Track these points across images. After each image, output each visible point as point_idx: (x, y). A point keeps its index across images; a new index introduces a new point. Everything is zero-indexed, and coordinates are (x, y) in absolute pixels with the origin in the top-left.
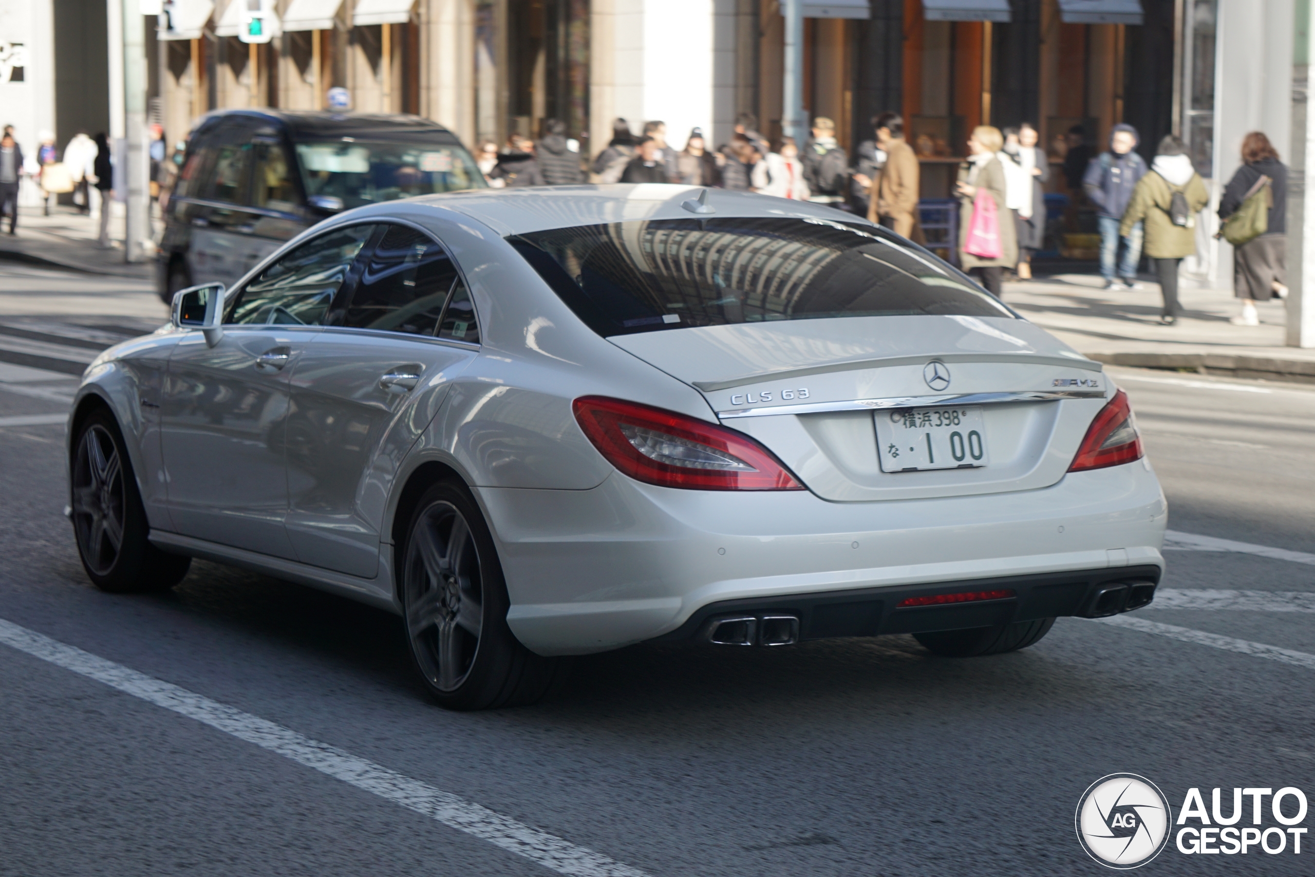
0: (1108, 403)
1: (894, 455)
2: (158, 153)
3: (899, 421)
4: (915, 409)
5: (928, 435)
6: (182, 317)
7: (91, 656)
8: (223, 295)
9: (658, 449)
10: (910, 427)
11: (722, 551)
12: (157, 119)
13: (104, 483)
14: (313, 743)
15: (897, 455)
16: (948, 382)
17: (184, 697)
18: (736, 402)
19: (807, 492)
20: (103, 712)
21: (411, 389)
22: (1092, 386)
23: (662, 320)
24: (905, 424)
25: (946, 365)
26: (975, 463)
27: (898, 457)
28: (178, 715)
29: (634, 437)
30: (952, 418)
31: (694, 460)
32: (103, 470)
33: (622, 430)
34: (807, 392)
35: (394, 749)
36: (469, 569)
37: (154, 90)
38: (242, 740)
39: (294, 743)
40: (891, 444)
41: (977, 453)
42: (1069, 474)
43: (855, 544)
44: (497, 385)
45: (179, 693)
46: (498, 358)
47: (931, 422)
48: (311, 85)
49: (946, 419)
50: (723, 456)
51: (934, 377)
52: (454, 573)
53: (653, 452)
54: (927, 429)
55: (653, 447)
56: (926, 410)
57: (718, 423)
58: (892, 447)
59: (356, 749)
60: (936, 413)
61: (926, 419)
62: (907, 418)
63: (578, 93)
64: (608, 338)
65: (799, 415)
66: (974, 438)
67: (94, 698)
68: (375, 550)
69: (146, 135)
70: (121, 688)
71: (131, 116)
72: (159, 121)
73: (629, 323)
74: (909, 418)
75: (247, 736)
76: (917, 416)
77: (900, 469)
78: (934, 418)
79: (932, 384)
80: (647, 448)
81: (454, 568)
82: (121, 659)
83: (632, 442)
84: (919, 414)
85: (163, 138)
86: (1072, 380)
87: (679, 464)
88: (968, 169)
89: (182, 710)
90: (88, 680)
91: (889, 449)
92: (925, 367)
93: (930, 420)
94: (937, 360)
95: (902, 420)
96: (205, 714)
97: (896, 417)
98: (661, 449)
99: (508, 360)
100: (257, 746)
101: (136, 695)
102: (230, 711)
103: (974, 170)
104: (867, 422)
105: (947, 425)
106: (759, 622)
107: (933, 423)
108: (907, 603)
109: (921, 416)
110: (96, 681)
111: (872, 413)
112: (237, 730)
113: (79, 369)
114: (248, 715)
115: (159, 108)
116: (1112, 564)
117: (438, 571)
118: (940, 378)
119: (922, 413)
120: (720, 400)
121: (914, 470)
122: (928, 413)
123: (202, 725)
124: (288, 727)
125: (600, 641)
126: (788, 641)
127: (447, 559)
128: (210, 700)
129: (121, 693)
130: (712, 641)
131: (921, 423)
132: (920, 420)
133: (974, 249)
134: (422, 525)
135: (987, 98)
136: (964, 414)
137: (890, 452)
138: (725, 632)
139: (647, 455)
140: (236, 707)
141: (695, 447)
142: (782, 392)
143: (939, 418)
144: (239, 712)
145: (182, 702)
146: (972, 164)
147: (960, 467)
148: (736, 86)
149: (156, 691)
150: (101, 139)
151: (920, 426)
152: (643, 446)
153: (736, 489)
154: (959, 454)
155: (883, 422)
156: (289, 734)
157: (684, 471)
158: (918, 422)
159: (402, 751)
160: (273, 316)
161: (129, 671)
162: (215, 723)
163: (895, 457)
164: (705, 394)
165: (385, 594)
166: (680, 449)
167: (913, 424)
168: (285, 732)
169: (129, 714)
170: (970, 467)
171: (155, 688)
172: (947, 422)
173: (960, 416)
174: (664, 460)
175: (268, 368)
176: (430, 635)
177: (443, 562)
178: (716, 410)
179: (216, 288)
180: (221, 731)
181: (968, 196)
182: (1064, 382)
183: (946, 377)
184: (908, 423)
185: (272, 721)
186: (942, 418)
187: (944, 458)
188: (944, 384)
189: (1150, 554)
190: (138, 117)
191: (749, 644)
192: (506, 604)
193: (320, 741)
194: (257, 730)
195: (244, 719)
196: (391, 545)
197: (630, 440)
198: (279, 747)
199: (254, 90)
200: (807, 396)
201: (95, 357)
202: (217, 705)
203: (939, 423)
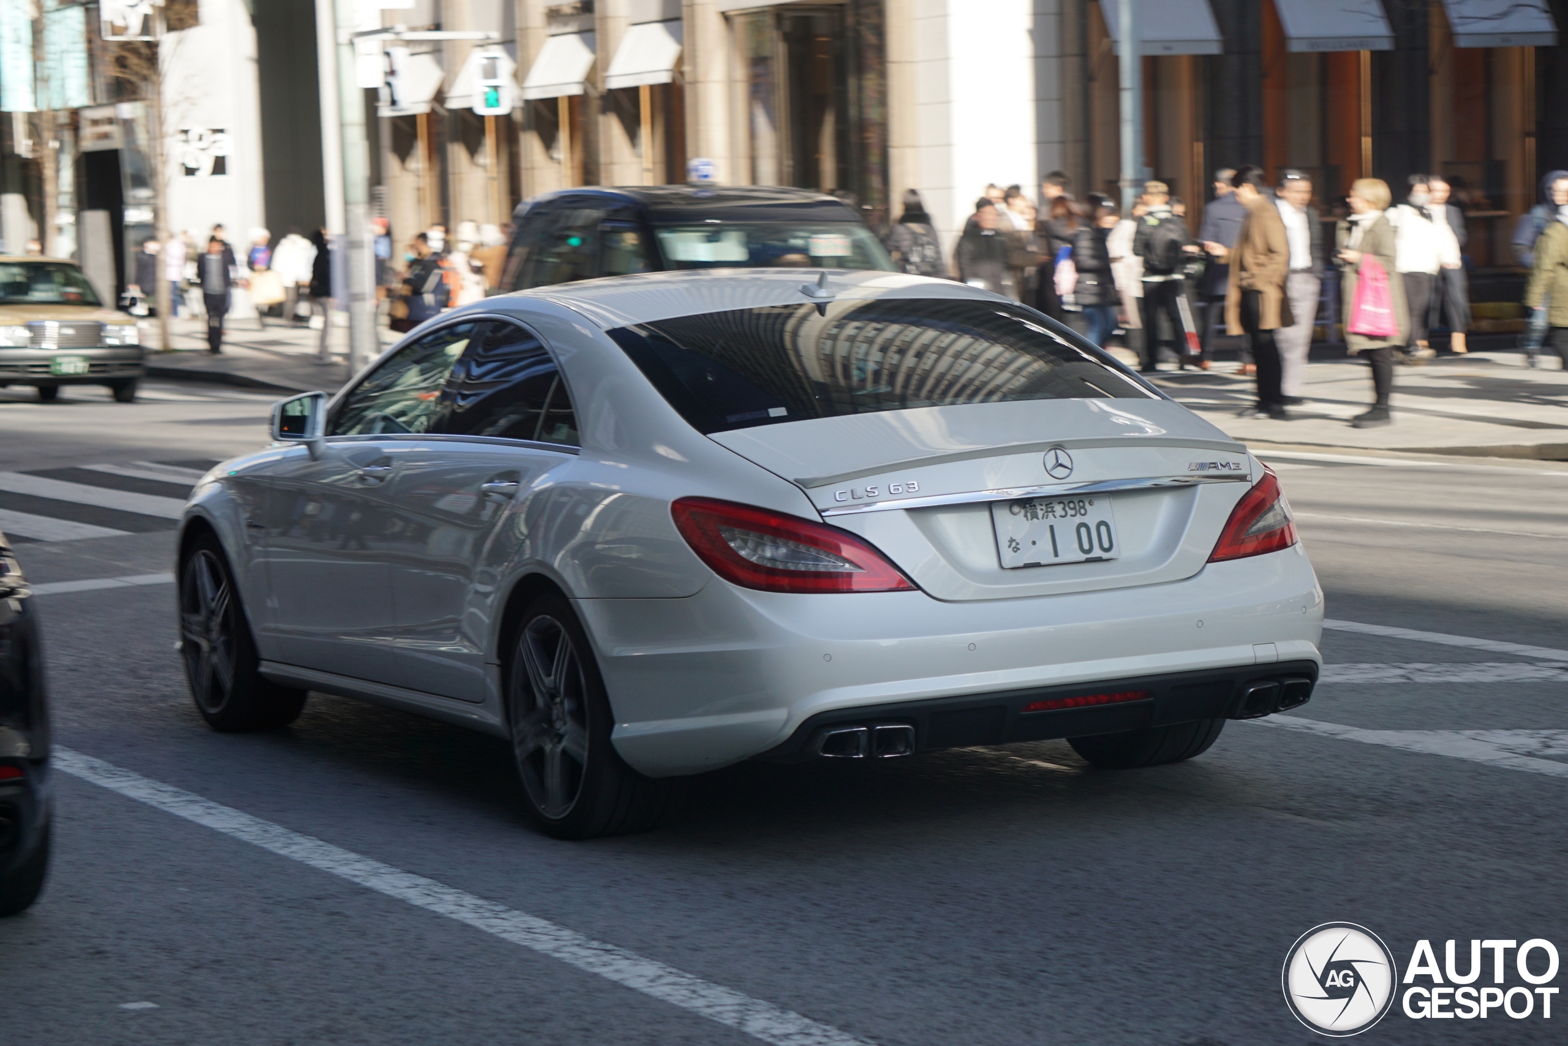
0: (1253, 487)
1: (1015, 549)
2: (383, 250)
3: (1019, 513)
4: (1035, 500)
5: (1052, 527)
6: (281, 430)
7: (332, 848)
8: (324, 406)
9: (760, 552)
10: (1032, 519)
11: (827, 658)
12: (381, 209)
13: (212, 613)
14: (595, 944)
15: (1019, 549)
16: (1071, 469)
17: (443, 893)
18: (840, 498)
19: (919, 592)
20: (348, 913)
21: (510, 496)
22: (1234, 469)
23: (768, 413)
24: (1026, 516)
25: (1068, 451)
26: (1105, 555)
27: (1018, 551)
28: (436, 916)
29: (733, 540)
30: (1078, 508)
31: (797, 561)
32: (213, 600)
33: (721, 532)
34: (916, 486)
35: (691, 949)
36: (573, 689)
37: (376, 178)
38: (511, 943)
39: (574, 945)
40: (1011, 538)
41: (1106, 545)
42: (1209, 565)
43: (972, 646)
44: (615, 492)
45: (436, 889)
46: (612, 463)
47: (1055, 514)
48: (559, 162)
49: (1071, 509)
50: (828, 556)
51: (1055, 464)
52: (559, 693)
53: (754, 555)
54: (1051, 520)
55: (755, 550)
56: (1049, 501)
57: (821, 521)
58: (1012, 540)
59: (646, 950)
60: (1059, 503)
61: (1049, 510)
62: (1028, 510)
63: (874, 159)
64: (709, 435)
65: (909, 510)
66: (1103, 529)
67: (337, 897)
68: (480, 671)
69: (369, 230)
70: (368, 884)
71: (351, 208)
72: (383, 211)
73: (732, 419)
74: (1030, 509)
75: (516, 937)
76: (1039, 507)
77: (1021, 564)
78: (1058, 509)
79: (1054, 473)
80: (747, 550)
81: (560, 688)
82: (366, 851)
83: (732, 545)
84: (1041, 505)
85: (388, 234)
86: (1211, 463)
87: (781, 566)
88: (1349, 230)
89: (439, 908)
90: (329, 877)
91: (1008, 543)
92: (1045, 455)
93: (1054, 511)
94: (1058, 446)
95: (1023, 512)
96: (468, 912)
97: (1016, 509)
98: (763, 551)
99: (623, 466)
100: (529, 950)
101: (386, 892)
102: (497, 908)
103: (1357, 233)
104: (985, 515)
105: (1072, 516)
106: (871, 731)
107: (1057, 514)
108: (1032, 707)
109: (1044, 507)
110: (337, 877)
111: (990, 505)
112: (505, 931)
113: (184, 492)
114: (517, 912)
115: (383, 196)
116: (1259, 660)
117: (544, 690)
118: (1061, 465)
119: (1044, 504)
120: (824, 497)
121: (1037, 565)
122: (1051, 503)
123: (465, 927)
124: (564, 925)
125: (707, 758)
126: (905, 752)
127: (552, 677)
128: (472, 896)
129: (368, 890)
130: (822, 754)
131: (1044, 515)
132: (1043, 512)
133: (1363, 327)
134: (527, 640)
135: (1367, 143)
136: (1091, 503)
137: (1010, 546)
138: (834, 744)
139: (748, 558)
140: (503, 904)
141: (797, 547)
142: (889, 486)
143: (1064, 509)
144: (508, 909)
145: (441, 899)
146: (1354, 223)
147: (1088, 561)
148: (1063, 142)
149: (409, 887)
150: (318, 239)
151: (1043, 518)
152: (743, 549)
153: (850, 591)
154: (1086, 546)
155: (1002, 516)
156: (566, 934)
157: (787, 573)
158: (1040, 513)
159: (701, 951)
160: (380, 425)
161: (376, 864)
162: (478, 923)
163: (1015, 552)
164: (806, 491)
165: (493, 718)
166: (783, 551)
167: (1035, 516)
168: (562, 932)
169: (378, 915)
170: (1099, 560)
171: (407, 884)
172: (1073, 512)
173: (1087, 506)
174: (765, 563)
175: (371, 480)
176: (538, 757)
177: (549, 681)
178: (819, 508)
179: (316, 397)
180: (485, 933)
181: (1351, 264)
182: (1202, 466)
183: (1068, 464)
184: (1029, 515)
185: (546, 919)
186: (1067, 509)
187: (1070, 551)
188: (1066, 472)
189: (1305, 648)
190: (360, 210)
191: (861, 756)
192: (610, 723)
193: (605, 942)
194: (529, 930)
195: (513, 917)
196: (498, 666)
197: (729, 543)
198: (555, 950)
199: (494, 171)
200: (917, 489)
201: (200, 477)
202: (480, 902)
203: (1063, 513)
